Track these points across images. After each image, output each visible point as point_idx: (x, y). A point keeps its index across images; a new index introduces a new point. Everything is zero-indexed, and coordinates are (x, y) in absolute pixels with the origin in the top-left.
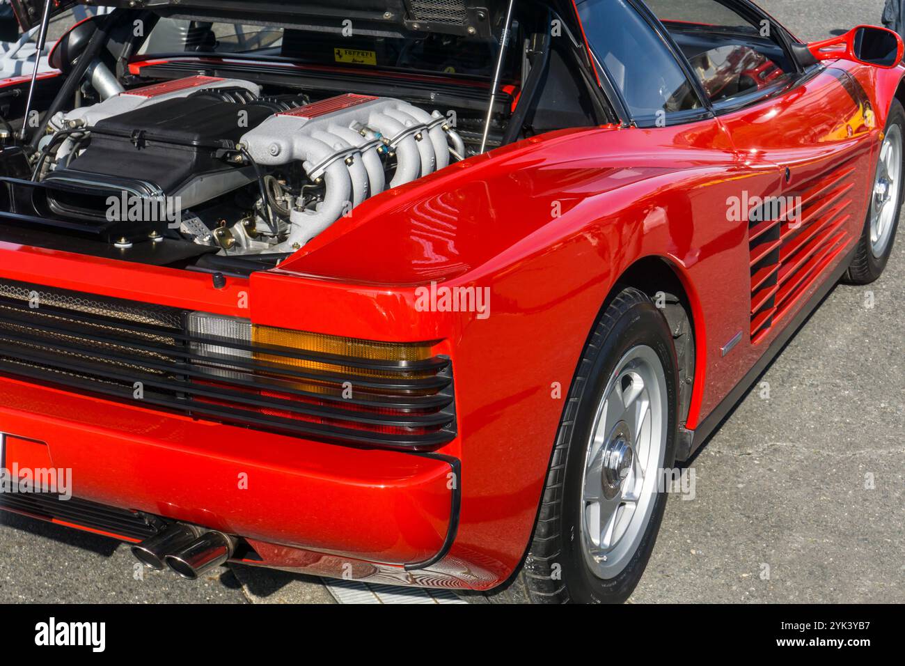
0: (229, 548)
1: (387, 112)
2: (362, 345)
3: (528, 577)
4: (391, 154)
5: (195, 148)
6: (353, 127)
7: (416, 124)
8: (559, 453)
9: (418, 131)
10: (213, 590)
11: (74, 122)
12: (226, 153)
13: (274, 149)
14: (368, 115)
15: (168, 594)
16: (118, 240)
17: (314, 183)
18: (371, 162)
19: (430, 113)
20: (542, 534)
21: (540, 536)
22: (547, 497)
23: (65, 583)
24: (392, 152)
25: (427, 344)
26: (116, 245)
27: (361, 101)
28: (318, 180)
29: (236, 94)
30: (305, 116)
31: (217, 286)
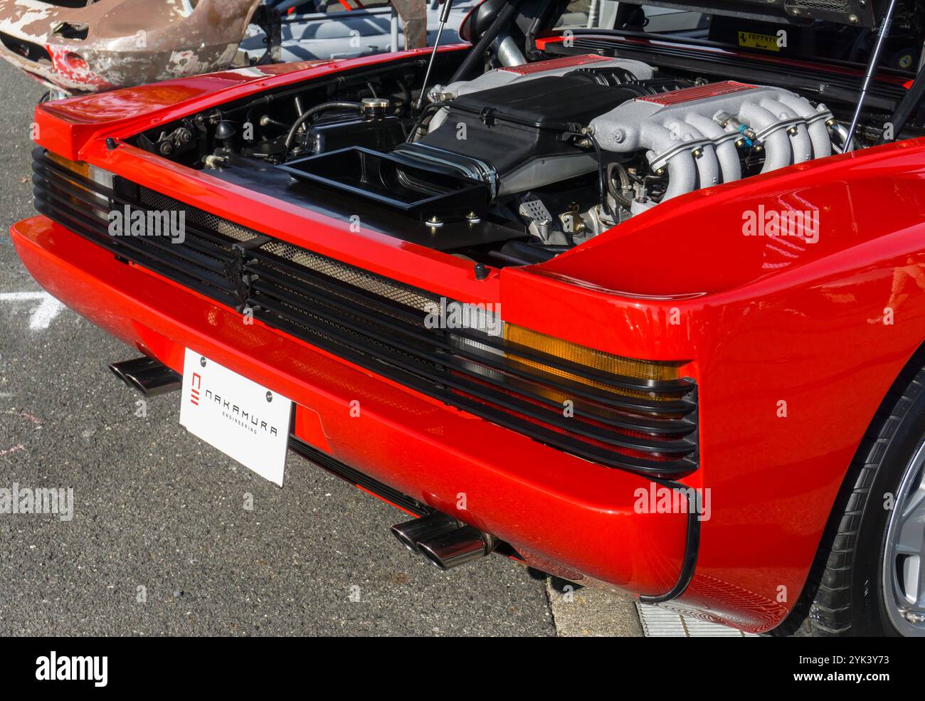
0: (486, 544)
1: (765, 103)
2: (606, 357)
3: (814, 627)
4: (758, 148)
5: (538, 130)
6: (717, 117)
7: (792, 117)
8: (856, 498)
9: (791, 126)
10: (517, 577)
11: (444, 96)
12: (572, 137)
13: (618, 135)
14: (740, 105)
15: (473, 574)
16: (429, 218)
17: (656, 174)
18: (727, 155)
19: (815, 107)
20: (829, 583)
21: (826, 585)
22: (837, 544)
23: (383, 546)
24: (759, 145)
25: (673, 364)
26: (427, 223)
27: (736, 89)
28: (660, 171)
29: (613, 75)
30: (662, 103)
31: (478, 277)
